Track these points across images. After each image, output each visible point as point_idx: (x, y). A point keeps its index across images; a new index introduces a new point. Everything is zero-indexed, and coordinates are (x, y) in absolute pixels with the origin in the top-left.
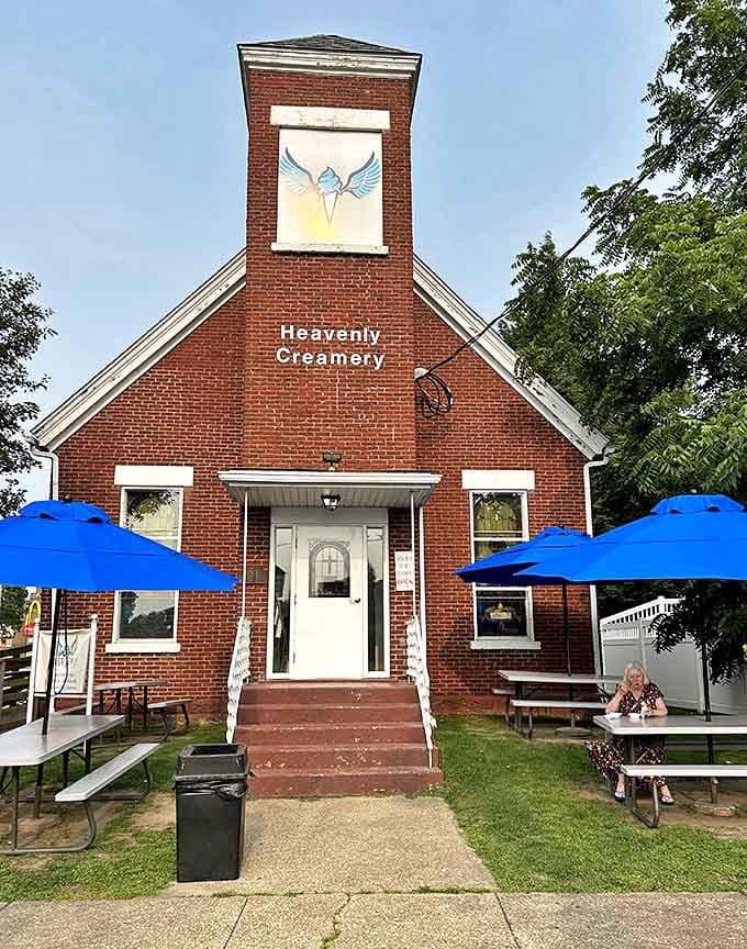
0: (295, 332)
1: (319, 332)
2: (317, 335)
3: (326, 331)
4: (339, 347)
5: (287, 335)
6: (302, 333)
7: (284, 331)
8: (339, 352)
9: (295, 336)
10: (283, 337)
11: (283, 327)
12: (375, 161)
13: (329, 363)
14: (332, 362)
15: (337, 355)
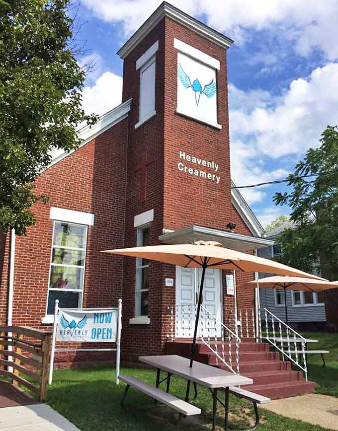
0: (186, 156)
1: (195, 159)
2: (194, 160)
3: (198, 159)
4: (203, 168)
5: (182, 157)
6: (188, 158)
7: (181, 155)
8: (203, 171)
9: (186, 159)
10: (181, 157)
11: (181, 152)
12: (213, 83)
13: (199, 175)
14: (201, 175)
15: (202, 172)
